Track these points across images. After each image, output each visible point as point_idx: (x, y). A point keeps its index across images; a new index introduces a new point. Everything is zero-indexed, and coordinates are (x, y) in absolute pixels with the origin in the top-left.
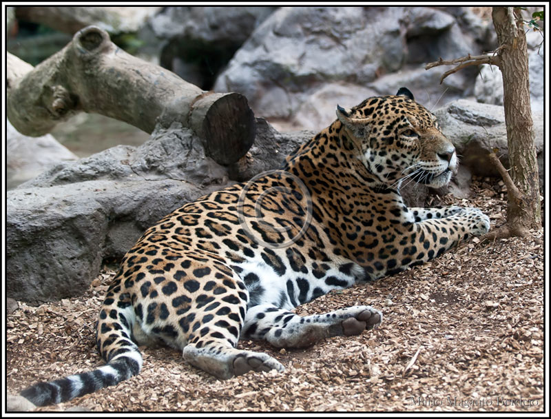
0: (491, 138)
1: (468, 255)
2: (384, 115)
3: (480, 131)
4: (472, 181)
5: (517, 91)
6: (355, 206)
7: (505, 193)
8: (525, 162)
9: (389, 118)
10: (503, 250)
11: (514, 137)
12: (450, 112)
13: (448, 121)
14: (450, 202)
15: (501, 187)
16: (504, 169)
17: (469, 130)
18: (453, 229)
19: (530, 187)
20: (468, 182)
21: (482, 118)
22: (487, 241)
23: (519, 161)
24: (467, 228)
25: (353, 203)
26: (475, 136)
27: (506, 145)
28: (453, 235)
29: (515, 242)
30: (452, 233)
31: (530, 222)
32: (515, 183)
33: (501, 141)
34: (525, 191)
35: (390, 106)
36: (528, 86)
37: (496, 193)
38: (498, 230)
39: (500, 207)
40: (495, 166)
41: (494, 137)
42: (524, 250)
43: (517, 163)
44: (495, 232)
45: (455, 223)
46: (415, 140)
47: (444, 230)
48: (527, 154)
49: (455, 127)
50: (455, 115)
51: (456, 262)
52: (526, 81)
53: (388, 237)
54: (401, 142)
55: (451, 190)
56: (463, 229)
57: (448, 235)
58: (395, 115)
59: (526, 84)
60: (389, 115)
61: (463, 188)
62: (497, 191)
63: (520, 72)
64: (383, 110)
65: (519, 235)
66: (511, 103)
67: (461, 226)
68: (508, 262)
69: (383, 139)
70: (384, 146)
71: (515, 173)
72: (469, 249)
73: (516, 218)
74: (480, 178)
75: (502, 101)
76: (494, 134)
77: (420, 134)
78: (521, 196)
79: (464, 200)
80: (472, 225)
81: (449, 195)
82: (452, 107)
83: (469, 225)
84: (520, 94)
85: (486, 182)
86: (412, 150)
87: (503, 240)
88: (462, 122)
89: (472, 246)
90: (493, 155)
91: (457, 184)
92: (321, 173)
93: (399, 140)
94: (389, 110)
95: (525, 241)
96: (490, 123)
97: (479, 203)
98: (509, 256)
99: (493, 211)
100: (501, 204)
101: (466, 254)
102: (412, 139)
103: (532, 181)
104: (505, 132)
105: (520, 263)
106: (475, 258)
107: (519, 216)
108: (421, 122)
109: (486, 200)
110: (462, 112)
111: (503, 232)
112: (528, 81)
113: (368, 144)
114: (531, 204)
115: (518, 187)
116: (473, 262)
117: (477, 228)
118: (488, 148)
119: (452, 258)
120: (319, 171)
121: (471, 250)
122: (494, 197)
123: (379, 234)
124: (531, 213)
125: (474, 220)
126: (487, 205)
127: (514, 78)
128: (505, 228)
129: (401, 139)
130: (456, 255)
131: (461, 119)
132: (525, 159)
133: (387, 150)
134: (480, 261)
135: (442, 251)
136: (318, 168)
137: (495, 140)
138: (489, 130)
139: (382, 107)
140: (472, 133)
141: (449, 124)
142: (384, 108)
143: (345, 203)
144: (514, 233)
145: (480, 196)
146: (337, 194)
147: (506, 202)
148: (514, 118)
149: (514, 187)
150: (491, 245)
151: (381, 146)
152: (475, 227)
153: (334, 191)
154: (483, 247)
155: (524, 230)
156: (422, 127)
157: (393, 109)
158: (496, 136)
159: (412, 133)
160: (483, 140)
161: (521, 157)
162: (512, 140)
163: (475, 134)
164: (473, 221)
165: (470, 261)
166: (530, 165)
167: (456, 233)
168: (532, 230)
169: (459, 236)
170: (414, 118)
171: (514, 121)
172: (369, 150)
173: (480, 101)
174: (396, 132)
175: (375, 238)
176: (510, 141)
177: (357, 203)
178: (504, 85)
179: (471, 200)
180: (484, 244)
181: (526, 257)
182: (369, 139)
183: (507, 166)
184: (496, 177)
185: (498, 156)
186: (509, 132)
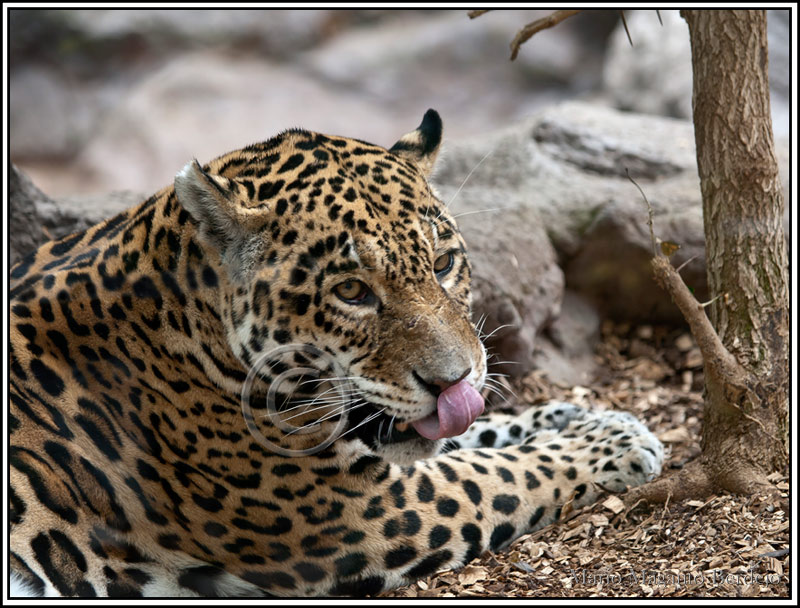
0: (657, 213)
1: (590, 546)
2: (303, 213)
3: (624, 196)
4: (602, 337)
5: (733, 77)
6: (201, 438)
7: (696, 371)
8: (755, 281)
9: (310, 226)
10: (690, 531)
11: (724, 208)
12: (539, 139)
13: (533, 165)
14: (538, 395)
15: (684, 354)
16: (693, 302)
17: (594, 190)
18: (539, 475)
19: (768, 353)
20: (589, 339)
21: (631, 157)
22: (647, 506)
23: (737, 278)
24: (583, 470)
25: (195, 430)
26: (611, 208)
27: (700, 234)
28: (536, 491)
29: (727, 509)
30: (532, 483)
31: (768, 453)
32: (727, 341)
33: (685, 223)
34: (755, 364)
35: (327, 189)
36: (763, 62)
37: (670, 372)
38: (676, 475)
39: (681, 410)
40: (667, 292)
41: (665, 212)
42: (753, 532)
43: (733, 284)
44: (670, 483)
45: (545, 458)
46: (367, 318)
47: (507, 476)
48: (761, 258)
49: (552, 182)
50: (552, 148)
51: (558, 566)
52: (758, 48)
53: (320, 511)
54: (328, 316)
55: (540, 361)
56: (572, 474)
57: (519, 489)
58: (327, 222)
59: (757, 58)
60: (313, 216)
61: (574, 356)
62: (672, 365)
63: (740, 24)
64: (304, 197)
65: (738, 491)
66: (714, 114)
67: (566, 465)
68: (706, 566)
69: (283, 294)
70: (284, 314)
71: (724, 312)
72: (594, 528)
73: (729, 442)
74: (624, 328)
75: (688, 107)
76: (664, 203)
77: (385, 300)
78: (741, 378)
79: (579, 391)
80: (603, 460)
81: (536, 375)
82: (544, 126)
83: (593, 462)
84: (740, 87)
85: (644, 340)
86: (352, 343)
87: (693, 503)
88: (571, 169)
89: (601, 520)
90: (662, 262)
91: (558, 345)
92: (113, 334)
93: (322, 308)
94: (320, 199)
95: (755, 507)
96: (652, 170)
97: (623, 400)
98: (710, 548)
99: (663, 421)
100: (684, 401)
101: (584, 543)
102: (362, 312)
103: (776, 335)
104: (696, 195)
105: (743, 568)
106: (613, 554)
107: (738, 435)
108: (393, 258)
109: (643, 390)
110: (571, 139)
111: (693, 480)
112: (763, 49)
113: (249, 298)
114: (771, 400)
115: (735, 351)
116: (606, 568)
117: (615, 469)
118: (645, 243)
119: (545, 556)
120: (110, 326)
121: (598, 532)
122: (664, 381)
123: (288, 508)
124: (771, 427)
125: (613, 447)
126: (643, 405)
127: (725, 41)
128: (698, 468)
129: (328, 306)
130: (556, 547)
131: (569, 161)
132: (753, 273)
133: (292, 327)
134: (625, 564)
135: (503, 534)
136: (108, 318)
137: (667, 218)
138: (650, 191)
139: (306, 185)
140: (600, 198)
141: (534, 174)
142: (310, 189)
143: (173, 427)
144: (723, 484)
145: (623, 378)
146: (152, 400)
147: (698, 397)
148: (722, 155)
149: (723, 352)
150: (658, 517)
151: (277, 314)
152: (609, 467)
153: (146, 391)
154: (635, 523)
155: (752, 477)
156: (394, 276)
157: (329, 199)
158: (670, 208)
159: (365, 295)
160: (633, 220)
161: (742, 266)
162: (715, 219)
163: (611, 201)
164: (608, 452)
165: (594, 565)
166: (767, 290)
167: (547, 488)
168: (776, 476)
169: (557, 493)
170: (372, 241)
171: (721, 164)
172: (250, 319)
173: (625, 109)
174: (319, 281)
175: (277, 514)
176: (711, 221)
177: (207, 433)
178: (696, 61)
179: (601, 390)
180: (638, 514)
181: (760, 551)
182: (254, 282)
183: (702, 294)
184: (671, 324)
185: (675, 264)
186: (709, 196)
